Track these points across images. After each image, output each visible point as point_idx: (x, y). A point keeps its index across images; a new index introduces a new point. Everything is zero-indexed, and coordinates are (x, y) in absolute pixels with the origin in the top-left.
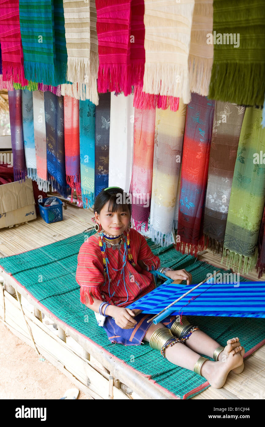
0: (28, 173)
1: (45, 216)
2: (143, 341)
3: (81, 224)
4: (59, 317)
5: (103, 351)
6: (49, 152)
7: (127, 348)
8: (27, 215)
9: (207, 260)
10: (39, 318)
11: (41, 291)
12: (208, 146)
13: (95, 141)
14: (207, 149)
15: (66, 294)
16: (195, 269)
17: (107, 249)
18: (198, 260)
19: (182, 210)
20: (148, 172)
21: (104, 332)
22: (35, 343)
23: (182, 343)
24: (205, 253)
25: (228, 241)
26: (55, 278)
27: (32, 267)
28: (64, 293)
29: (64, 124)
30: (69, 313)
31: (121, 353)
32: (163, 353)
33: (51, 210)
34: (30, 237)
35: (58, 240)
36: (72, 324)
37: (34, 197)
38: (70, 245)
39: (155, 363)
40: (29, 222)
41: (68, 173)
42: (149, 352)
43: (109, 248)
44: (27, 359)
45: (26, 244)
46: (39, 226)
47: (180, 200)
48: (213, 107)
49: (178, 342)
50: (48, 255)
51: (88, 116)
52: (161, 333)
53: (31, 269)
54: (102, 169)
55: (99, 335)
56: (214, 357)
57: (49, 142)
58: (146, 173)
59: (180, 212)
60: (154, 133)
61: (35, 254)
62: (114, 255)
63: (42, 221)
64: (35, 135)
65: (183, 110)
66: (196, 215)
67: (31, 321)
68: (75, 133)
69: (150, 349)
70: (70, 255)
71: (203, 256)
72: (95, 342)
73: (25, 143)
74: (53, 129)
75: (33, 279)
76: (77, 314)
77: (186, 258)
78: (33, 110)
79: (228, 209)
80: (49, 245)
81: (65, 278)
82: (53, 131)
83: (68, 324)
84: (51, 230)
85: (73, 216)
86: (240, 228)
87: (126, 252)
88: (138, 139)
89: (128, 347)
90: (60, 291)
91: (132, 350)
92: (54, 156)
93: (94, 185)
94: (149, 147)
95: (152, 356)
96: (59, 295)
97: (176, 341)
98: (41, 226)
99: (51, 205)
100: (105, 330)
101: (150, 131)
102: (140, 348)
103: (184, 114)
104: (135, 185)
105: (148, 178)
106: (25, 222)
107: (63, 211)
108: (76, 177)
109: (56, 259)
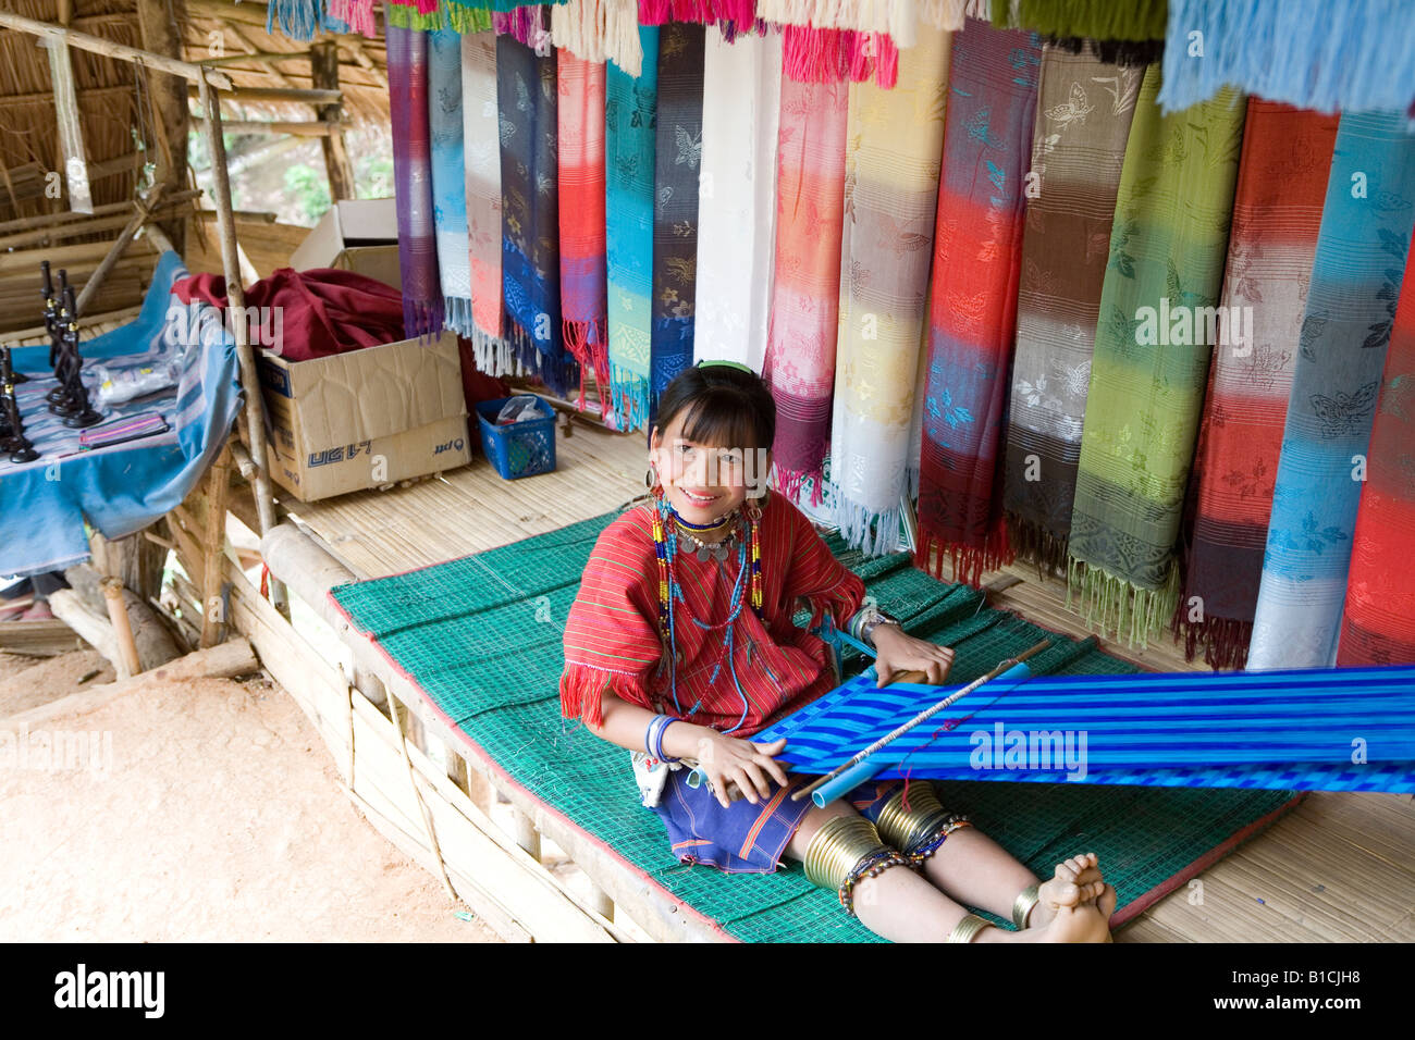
0: (448, 314)
1: (499, 455)
2: (783, 858)
3: (614, 484)
4: (515, 776)
5: (651, 887)
6: (510, 246)
7: (731, 881)
8: (440, 450)
9: (1017, 607)
10: (460, 779)
11: (465, 692)
12: (1017, 222)
13: (655, 206)
14: (1012, 230)
15: (548, 704)
16: (975, 634)
17: (680, 555)
18: (988, 605)
19: (933, 433)
20: (822, 309)
21: (660, 826)
22: (443, 861)
23: (912, 869)
24: (1013, 585)
25: (1081, 535)
26: (514, 653)
27: (441, 615)
28: (539, 702)
29: (557, 153)
30: (551, 763)
31: (707, 896)
32: (846, 897)
33: (515, 434)
34: (444, 521)
35: (535, 532)
36: (557, 798)
37: (462, 394)
38: (572, 549)
39: (819, 931)
40: (446, 473)
41: (569, 314)
42: (803, 895)
43: (687, 555)
44: (416, 912)
45: (432, 543)
46: (476, 488)
47: (925, 400)
48: (1030, 90)
49: (897, 863)
50: (498, 578)
51: (632, 125)
52: (842, 833)
53: (438, 621)
54: (675, 299)
55: (640, 836)
56: (1017, 915)
57: (509, 210)
58: (816, 311)
59: (926, 439)
60: (842, 180)
61: (455, 574)
62: (700, 577)
63: (490, 471)
64: (467, 188)
65: (938, 100)
66: (978, 450)
67: (431, 789)
68: (592, 180)
69: (807, 887)
70: (567, 579)
71: (1004, 593)
72: (625, 858)
73: (438, 215)
74: (523, 169)
75: (445, 655)
76: (574, 768)
77: (947, 600)
78: (461, 107)
79: (1082, 429)
80: (505, 547)
81: (548, 654)
82: (525, 175)
83: (543, 798)
84: (516, 499)
85: (591, 460)
86: (1119, 491)
87: (744, 573)
88: (790, 198)
89: (734, 878)
90: (526, 694)
91: (746, 887)
92: (525, 256)
93: (649, 351)
94: (828, 226)
95: (811, 910)
96: (523, 705)
97: (891, 861)
98: (486, 487)
99: (520, 419)
100: (663, 819)
101: (829, 172)
102: (773, 882)
103: (941, 114)
104: (782, 350)
105: (822, 327)
106: (433, 474)
107: (557, 441)
108: (594, 326)
109: (523, 593)
